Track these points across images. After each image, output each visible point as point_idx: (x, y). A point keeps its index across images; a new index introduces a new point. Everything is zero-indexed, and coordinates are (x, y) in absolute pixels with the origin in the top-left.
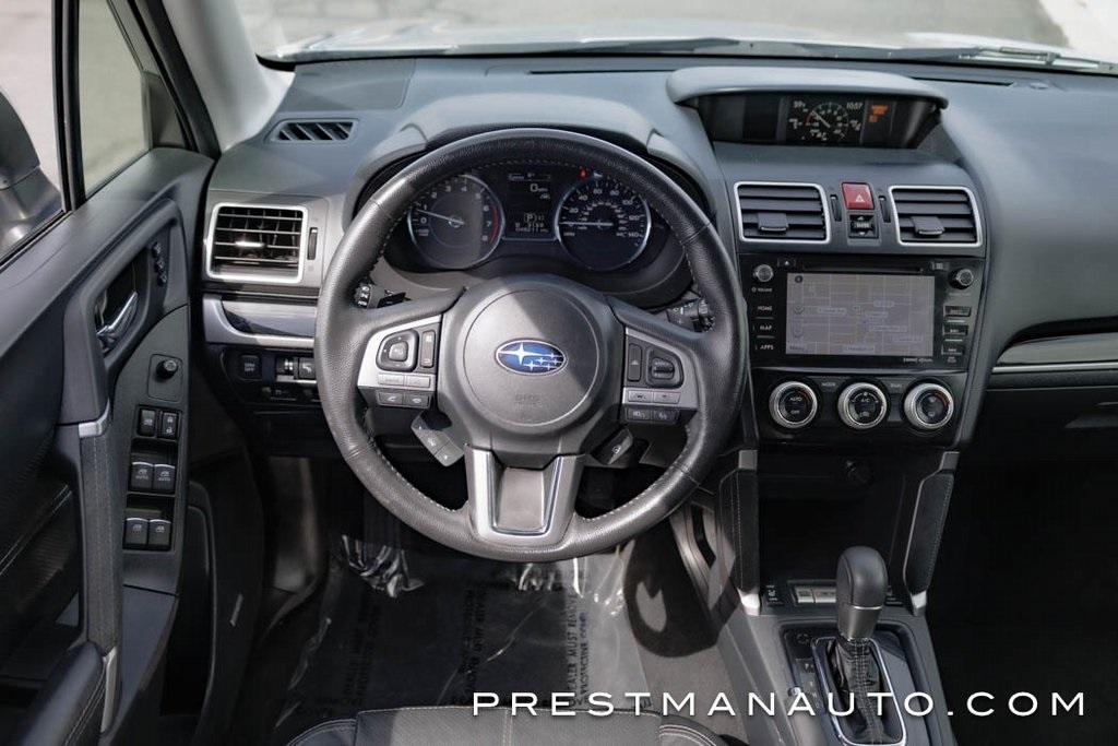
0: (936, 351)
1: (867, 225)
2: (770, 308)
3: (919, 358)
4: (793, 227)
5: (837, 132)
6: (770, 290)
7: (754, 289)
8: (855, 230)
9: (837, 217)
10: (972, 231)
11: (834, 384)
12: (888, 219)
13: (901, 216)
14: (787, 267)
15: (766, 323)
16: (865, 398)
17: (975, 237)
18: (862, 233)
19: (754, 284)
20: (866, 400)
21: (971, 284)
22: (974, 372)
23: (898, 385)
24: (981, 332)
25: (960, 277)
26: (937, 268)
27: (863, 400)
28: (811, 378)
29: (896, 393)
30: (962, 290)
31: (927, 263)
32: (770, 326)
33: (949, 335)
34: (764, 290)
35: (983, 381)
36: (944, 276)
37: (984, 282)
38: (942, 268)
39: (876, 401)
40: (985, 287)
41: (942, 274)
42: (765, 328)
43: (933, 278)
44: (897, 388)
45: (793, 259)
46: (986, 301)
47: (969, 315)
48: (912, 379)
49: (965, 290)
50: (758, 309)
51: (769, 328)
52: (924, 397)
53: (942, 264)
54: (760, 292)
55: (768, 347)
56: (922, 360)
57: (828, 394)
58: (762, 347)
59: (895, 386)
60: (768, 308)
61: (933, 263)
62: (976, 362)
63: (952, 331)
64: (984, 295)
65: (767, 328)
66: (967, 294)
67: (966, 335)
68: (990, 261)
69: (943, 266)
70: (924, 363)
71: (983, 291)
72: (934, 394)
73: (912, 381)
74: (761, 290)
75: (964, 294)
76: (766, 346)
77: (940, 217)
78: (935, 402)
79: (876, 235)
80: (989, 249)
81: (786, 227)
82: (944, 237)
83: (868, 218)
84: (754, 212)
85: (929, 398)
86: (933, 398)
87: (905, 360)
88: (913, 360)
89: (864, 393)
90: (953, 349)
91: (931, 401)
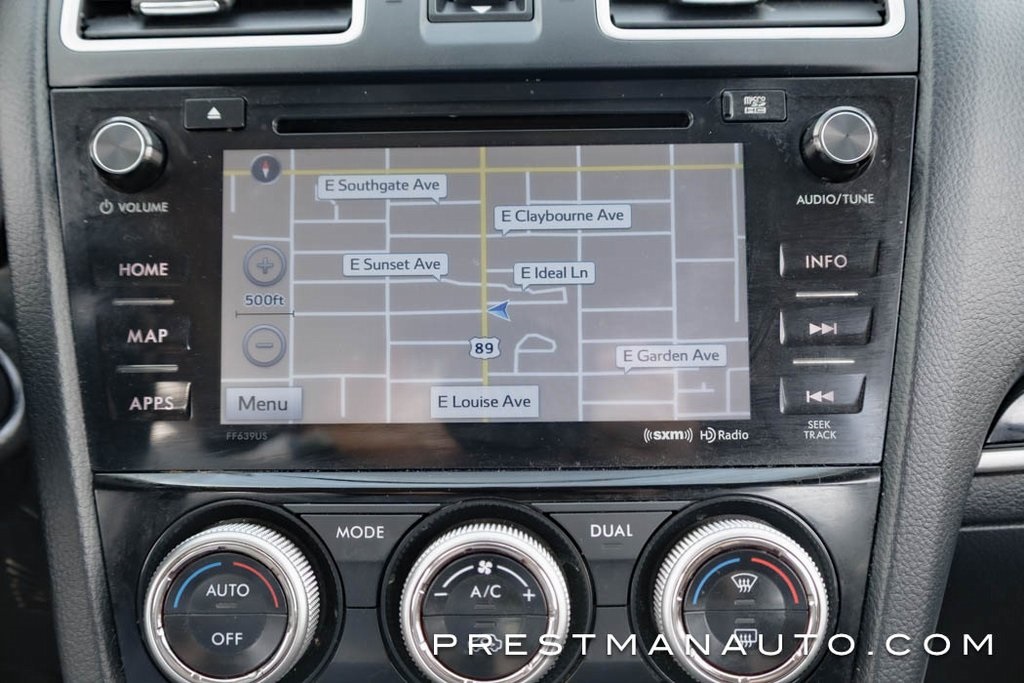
0: (761, 397)
2: (160, 270)
3: (699, 426)
6: (163, 207)
7: (106, 207)
11: (379, 532)
14: (216, 129)
15: (145, 319)
16: (484, 581)
17: (883, 13)
18: (481, 10)
19: (109, 190)
20: (491, 590)
21: (868, 159)
22: (904, 473)
23: (619, 527)
24: (918, 332)
25: (824, 134)
26: (748, 111)
27: (476, 591)
28: (296, 511)
29: (613, 563)
30: (839, 186)
31: (709, 98)
32: (161, 331)
33: (802, 343)
34: (141, 208)
35: (945, 508)
36: (773, 139)
37: (918, 152)
38: (764, 110)
39: (529, 595)
40: (922, 174)
41: (765, 132)
42: (144, 338)
43: (737, 148)
44: (618, 541)
45: (236, 98)
46: (929, 214)
47: (877, 270)
48: (677, 505)
49: (851, 183)
50: (121, 274)
51: (161, 336)
52: (715, 573)
53: (763, 98)
54: (126, 215)
55: (156, 403)
56: (710, 436)
57: (355, 565)
58: (135, 404)
59: (608, 532)
60: (155, 267)
61: (731, 96)
62: (908, 438)
63: (813, 329)
64: (920, 201)
65: (151, 336)
66: (859, 198)
67: (869, 340)
68: (935, 84)
69: (769, 104)
70: (719, 443)
71: (916, 187)
72: (754, 560)
73: (675, 513)
74: (131, 208)
75: (846, 196)
76: (148, 401)
78: (756, 592)
79: (527, 9)
80: (928, 42)
81: (220, 1)
82: (773, 13)
85: (733, 578)
86: (746, 577)
87: (647, 435)
88: (677, 435)
89: (482, 563)
90: (820, 393)
91: (739, 586)
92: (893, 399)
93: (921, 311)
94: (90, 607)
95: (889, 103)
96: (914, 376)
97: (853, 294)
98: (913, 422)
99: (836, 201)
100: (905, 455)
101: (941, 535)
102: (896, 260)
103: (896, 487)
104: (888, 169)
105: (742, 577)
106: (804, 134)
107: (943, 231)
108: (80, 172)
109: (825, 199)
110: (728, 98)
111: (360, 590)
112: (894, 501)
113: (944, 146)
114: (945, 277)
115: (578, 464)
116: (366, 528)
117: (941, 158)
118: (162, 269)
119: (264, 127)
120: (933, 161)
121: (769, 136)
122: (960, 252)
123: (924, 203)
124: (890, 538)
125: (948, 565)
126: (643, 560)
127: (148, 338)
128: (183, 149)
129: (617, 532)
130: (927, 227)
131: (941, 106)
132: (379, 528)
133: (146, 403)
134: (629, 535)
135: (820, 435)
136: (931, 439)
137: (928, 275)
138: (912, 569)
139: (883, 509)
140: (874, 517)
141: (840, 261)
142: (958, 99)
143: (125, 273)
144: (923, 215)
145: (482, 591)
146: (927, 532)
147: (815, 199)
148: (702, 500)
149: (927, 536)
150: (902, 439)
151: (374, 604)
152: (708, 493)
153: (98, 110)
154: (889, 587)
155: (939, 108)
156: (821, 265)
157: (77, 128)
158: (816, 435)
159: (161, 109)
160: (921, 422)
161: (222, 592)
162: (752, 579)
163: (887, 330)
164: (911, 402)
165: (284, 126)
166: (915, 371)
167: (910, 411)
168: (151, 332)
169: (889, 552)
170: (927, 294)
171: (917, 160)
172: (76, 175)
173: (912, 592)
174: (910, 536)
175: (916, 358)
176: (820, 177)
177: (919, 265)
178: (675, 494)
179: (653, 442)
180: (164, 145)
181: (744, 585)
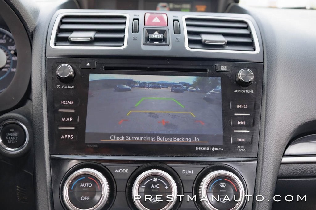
0: (226, 139)
1: (160, 36)
2: (72, 103)
3: (210, 147)
4: (97, 39)
6: (73, 87)
7: (58, 87)
8: (148, 39)
9: (135, 30)
11: (127, 171)
14: (88, 68)
15: (67, 115)
17: (254, 48)
18: (156, 42)
19: (60, 82)
20: (157, 186)
21: (251, 81)
22: (263, 159)
23: (190, 171)
24: (265, 124)
25: (241, 75)
26: (222, 69)
27: (153, 186)
28: (105, 165)
29: (188, 180)
30: (245, 88)
31: (212, 66)
32: (71, 118)
33: (236, 126)
34: (68, 87)
35: (274, 169)
36: (228, 76)
37: (264, 81)
38: (226, 69)
39: (167, 187)
40: (265, 86)
41: (226, 74)
42: (66, 120)
43: (220, 78)
44: (190, 175)
45: (94, 61)
46: (267, 95)
47: (255, 109)
48: (205, 166)
49: (248, 87)
50: (61, 103)
51: (71, 119)
52: (215, 183)
53: (226, 66)
54: (63, 88)
55: (68, 137)
56: (213, 149)
57: (120, 180)
58: (63, 137)
59: (187, 172)
60: (70, 102)
61: (218, 66)
62: (264, 150)
63: (239, 123)
64: (264, 92)
65: (68, 119)
66: (250, 91)
67: (253, 126)
68: (267, 65)
69: (227, 68)
70: (215, 151)
71: (263, 89)
72: (225, 179)
73: (204, 168)
74: (65, 87)
75: (246, 91)
76: (66, 136)
77: (225, 35)
78: (226, 188)
79: (168, 43)
80: (265, 55)
81: (91, 38)
82: (227, 47)
83: (162, 32)
84: (71, 31)
85: (220, 184)
86: (223, 184)
87: (197, 148)
88: (205, 148)
89: (154, 178)
90: (241, 139)
91: (222, 186)
92: (260, 141)
93: (266, 119)
94: (47, 191)
95: (256, 69)
96: (265, 135)
97: (249, 115)
98: (265, 146)
99: (244, 92)
100: (263, 155)
101: (273, 176)
102: (259, 107)
103: (261, 163)
104: (256, 85)
105: (222, 184)
106: (236, 76)
107: (270, 100)
108: (53, 78)
109: (241, 91)
110: (217, 66)
111: (121, 186)
112: (261, 166)
113: (270, 79)
114: (272, 111)
115: (179, 155)
116: (123, 170)
117: (269, 82)
118: (72, 102)
119: (101, 68)
120: (267, 83)
121: (227, 75)
122: (275, 105)
123: (266, 93)
124: (260, 176)
125: (275, 184)
126: (196, 180)
127: (67, 120)
128: (79, 73)
129: (190, 172)
130: (267, 98)
131: (269, 70)
132: (127, 170)
133: (65, 137)
134: (193, 173)
135: (241, 150)
136: (270, 151)
137: (267, 110)
138: (266, 185)
139: (258, 169)
140: (256, 171)
141: (245, 106)
142: (273, 69)
143: (62, 103)
144: (265, 96)
145: (154, 186)
146: (269, 175)
147: (239, 91)
148: (211, 165)
149: (270, 176)
150: (262, 150)
151: (125, 191)
152: (213, 163)
153: (58, 63)
154: (260, 189)
155: (268, 71)
156: (241, 107)
157: (53, 67)
158: (240, 150)
159: (75, 63)
160: (267, 146)
161: (85, 185)
162: (225, 185)
163: (258, 124)
164: (264, 141)
165: (106, 68)
166: (265, 133)
167: (264, 144)
168: (68, 118)
169: (260, 180)
170: (267, 115)
171: (263, 83)
172: (52, 78)
173: (266, 191)
174: (265, 176)
175: (265, 130)
176: (240, 86)
177: (265, 108)
178: (204, 163)
179: (198, 150)
180: (75, 72)
181: (223, 186)
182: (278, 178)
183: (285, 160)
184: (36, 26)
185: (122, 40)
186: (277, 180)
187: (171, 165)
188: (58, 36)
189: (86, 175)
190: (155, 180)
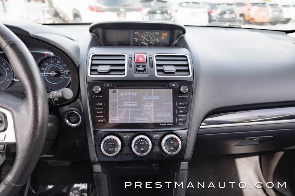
0: (174, 120)
1: (143, 69)
2: (101, 104)
3: (167, 123)
4: (111, 70)
5: (151, 42)
6: (101, 96)
7: (94, 96)
8: (137, 70)
9: (130, 66)
10: (188, 71)
12: (151, 66)
13: (157, 65)
14: (108, 87)
15: (99, 110)
16: (142, 142)
17: (189, 73)
18: (141, 72)
19: (95, 94)
20: (142, 143)
21: (187, 92)
22: (190, 129)
23: (157, 135)
24: (192, 112)
25: (182, 89)
26: (173, 86)
27: (141, 143)
28: (119, 134)
29: (156, 140)
31: (168, 84)
33: (179, 114)
34: (99, 97)
37: (193, 91)
38: (175, 86)
39: (147, 144)
40: (193, 94)
41: (175, 88)
43: (172, 90)
44: (157, 137)
45: (111, 83)
46: (194, 99)
47: (188, 105)
48: (164, 133)
49: (185, 94)
52: (168, 141)
53: (175, 84)
54: (97, 97)
56: (168, 124)
57: (126, 140)
58: (98, 121)
62: (191, 125)
63: (180, 112)
65: (100, 112)
66: (186, 96)
67: (187, 113)
68: (195, 83)
70: (169, 125)
72: (173, 139)
75: (184, 96)
76: (100, 120)
77: (175, 65)
78: (173, 143)
79: (147, 73)
80: (194, 78)
81: (108, 70)
82: (176, 73)
83: (144, 66)
84: (98, 65)
85: (170, 141)
87: (161, 124)
88: (164, 124)
90: (181, 119)
92: (189, 120)
93: (193, 110)
94: (93, 146)
95: (189, 85)
97: (185, 108)
100: (191, 127)
101: (195, 136)
102: (190, 104)
103: (190, 131)
104: (189, 93)
106: (180, 89)
107: (195, 101)
108: (91, 92)
109: (182, 96)
110: (171, 84)
111: (126, 143)
113: (196, 90)
114: (196, 106)
116: (127, 136)
119: (114, 86)
122: (197, 103)
124: (189, 136)
126: (160, 139)
128: (104, 89)
132: (129, 136)
134: (159, 136)
135: (181, 124)
137: (194, 106)
138: (191, 140)
139: (188, 133)
141: (184, 104)
142: (198, 85)
144: (193, 98)
147: (181, 96)
148: (167, 132)
149: (193, 136)
151: (128, 145)
154: (189, 142)
155: (195, 86)
156: (181, 104)
159: (101, 84)
160: (193, 123)
161: (110, 144)
163: (189, 112)
164: (192, 121)
165: (117, 86)
166: (192, 117)
169: (189, 138)
170: (194, 108)
173: (191, 143)
174: (191, 136)
175: (192, 115)
176: (181, 94)
177: (193, 104)
178: (164, 131)
179: (161, 125)
180: (102, 89)
181: (172, 142)
182: (198, 134)
183: (201, 127)
184: (80, 64)
185: (124, 70)
186: (197, 135)
187: (149, 133)
188: (92, 69)
189: (110, 139)
190: (142, 140)
